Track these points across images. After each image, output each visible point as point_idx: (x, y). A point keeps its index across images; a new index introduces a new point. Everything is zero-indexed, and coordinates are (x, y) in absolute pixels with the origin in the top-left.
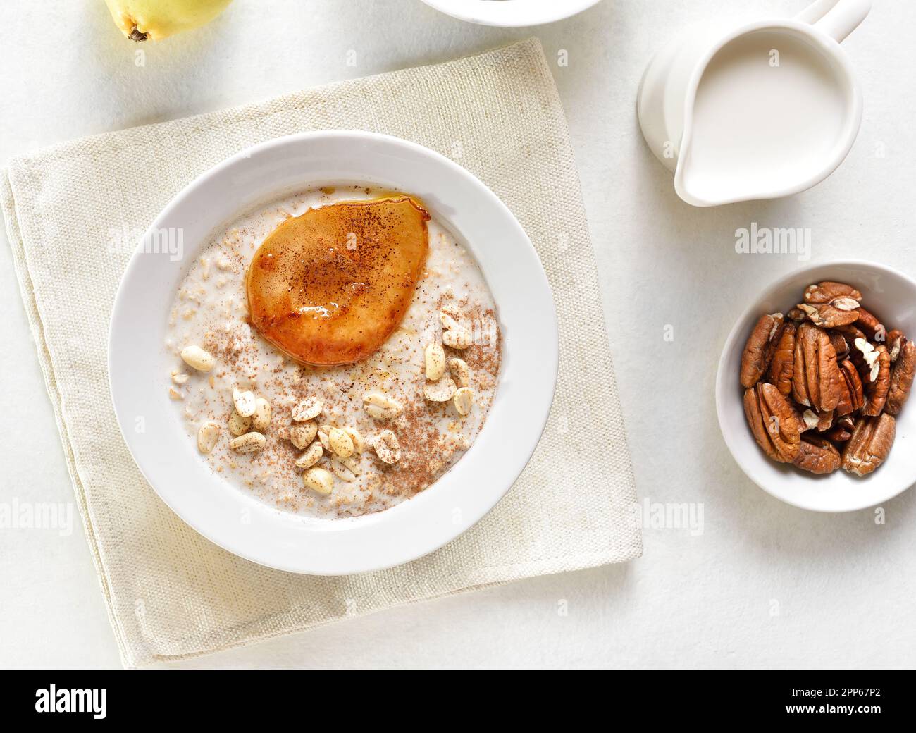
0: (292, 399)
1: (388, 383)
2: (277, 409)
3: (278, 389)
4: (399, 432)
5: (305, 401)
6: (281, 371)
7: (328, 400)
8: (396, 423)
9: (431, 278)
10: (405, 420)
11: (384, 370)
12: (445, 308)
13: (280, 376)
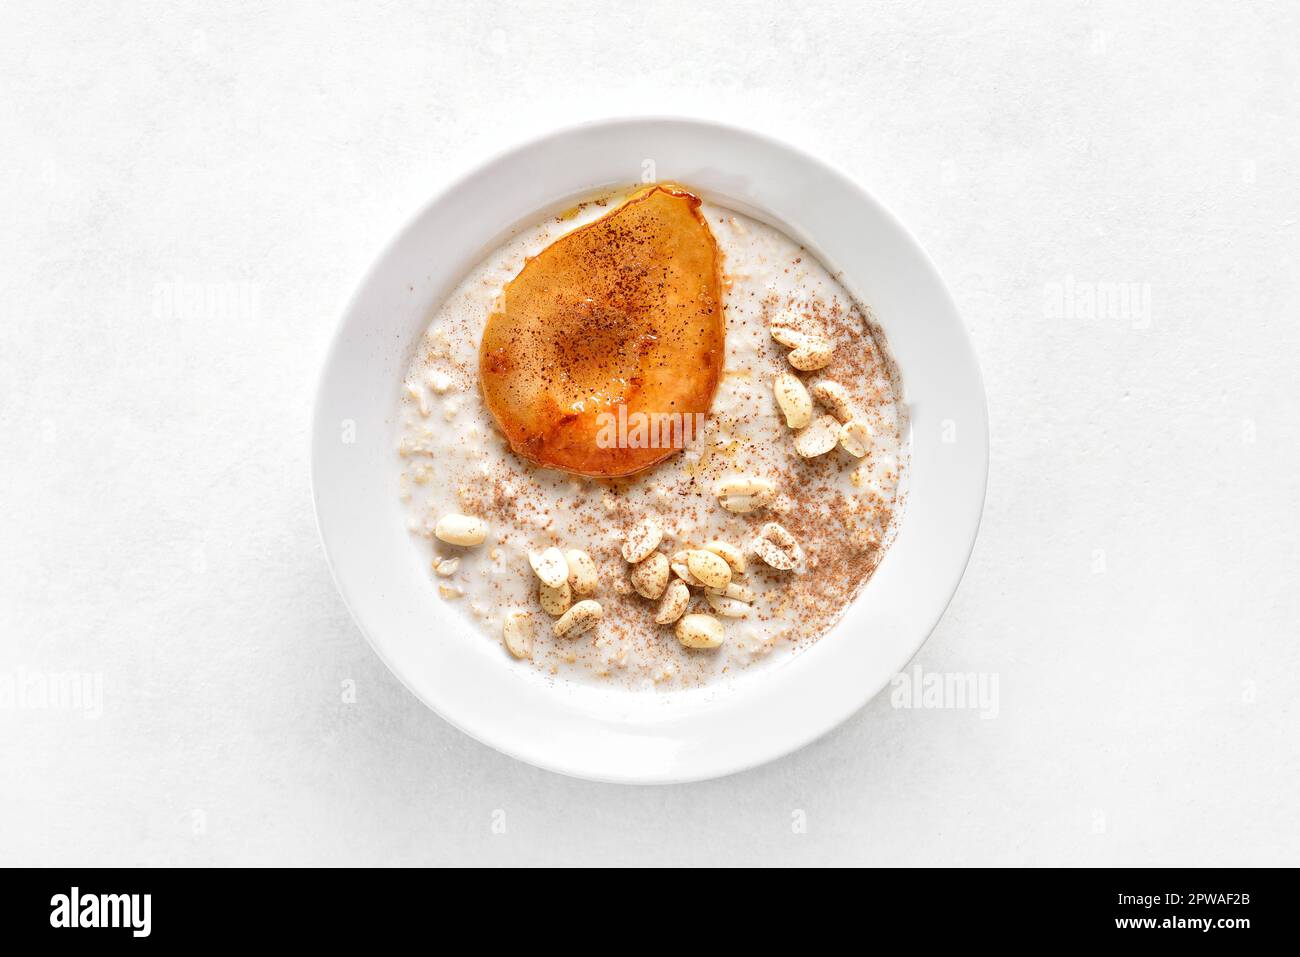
0: (615, 534)
1: (741, 456)
2: (601, 557)
3: (590, 529)
4: (786, 520)
5: (634, 531)
6: (583, 502)
7: (667, 516)
8: (776, 509)
9: (738, 286)
10: (787, 499)
11: (727, 441)
12: (774, 321)
13: (586, 510)
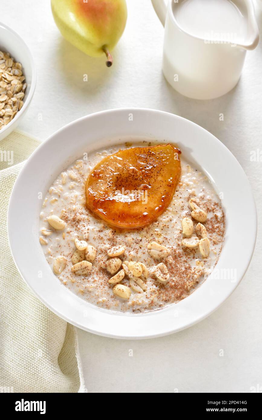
0: (108, 246)
1: (161, 239)
2: (100, 252)
3: (101, 241)
4: (169, 266)
5: (115, 247)
6: (102, 231)
7: (128, 248)
8: (167, 260)
9: (183, 186)
10: (172, 258)
11: (159, 232)
13: (102, 235)
